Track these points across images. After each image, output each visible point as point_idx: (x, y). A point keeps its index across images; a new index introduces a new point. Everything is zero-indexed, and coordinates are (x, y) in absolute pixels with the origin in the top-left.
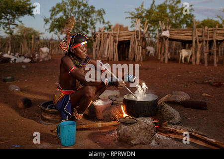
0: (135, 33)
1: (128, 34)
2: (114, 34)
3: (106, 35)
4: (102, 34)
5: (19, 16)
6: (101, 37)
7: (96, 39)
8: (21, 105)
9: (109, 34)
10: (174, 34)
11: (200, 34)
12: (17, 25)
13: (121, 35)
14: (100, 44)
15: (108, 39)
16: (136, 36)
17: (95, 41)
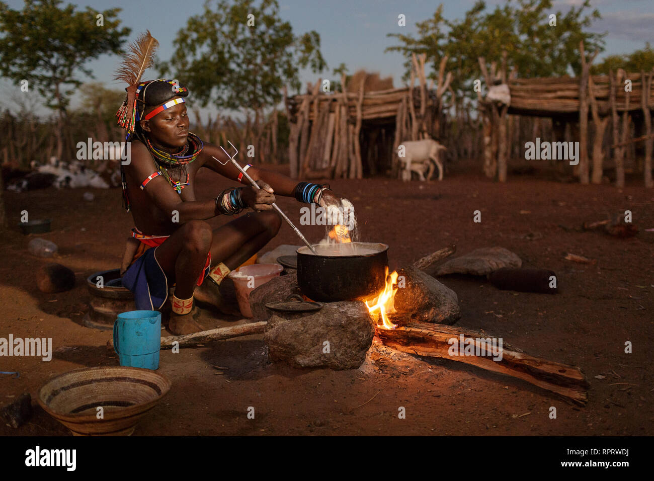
0: (410, 95)
1: (389, 98)
2: (350, 99)
3: (326, 105)
4: (316, 101)
5: (84, 57)
6: (311, 111)
7: (298, 114)
8: (44, 283)
9: (335, 100)
10: (522, 94)
11: (602, 93)
12: (78, 84)
13: (370, 102)
14: (310, 130)
15: (332, 116)
16: (411, 105)
17: (295, 121)
